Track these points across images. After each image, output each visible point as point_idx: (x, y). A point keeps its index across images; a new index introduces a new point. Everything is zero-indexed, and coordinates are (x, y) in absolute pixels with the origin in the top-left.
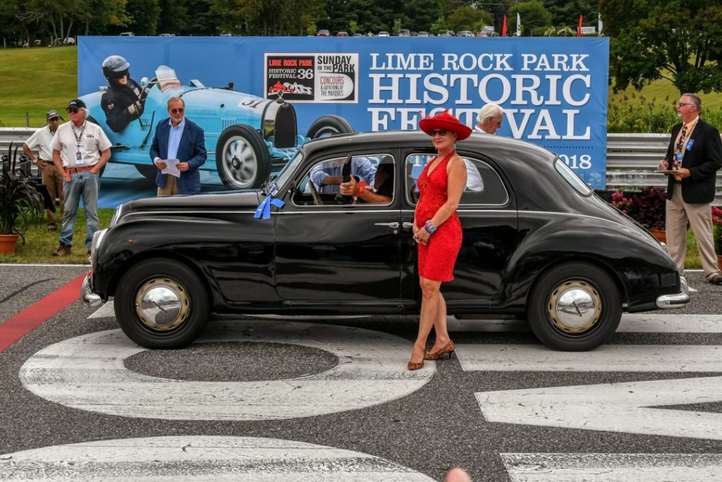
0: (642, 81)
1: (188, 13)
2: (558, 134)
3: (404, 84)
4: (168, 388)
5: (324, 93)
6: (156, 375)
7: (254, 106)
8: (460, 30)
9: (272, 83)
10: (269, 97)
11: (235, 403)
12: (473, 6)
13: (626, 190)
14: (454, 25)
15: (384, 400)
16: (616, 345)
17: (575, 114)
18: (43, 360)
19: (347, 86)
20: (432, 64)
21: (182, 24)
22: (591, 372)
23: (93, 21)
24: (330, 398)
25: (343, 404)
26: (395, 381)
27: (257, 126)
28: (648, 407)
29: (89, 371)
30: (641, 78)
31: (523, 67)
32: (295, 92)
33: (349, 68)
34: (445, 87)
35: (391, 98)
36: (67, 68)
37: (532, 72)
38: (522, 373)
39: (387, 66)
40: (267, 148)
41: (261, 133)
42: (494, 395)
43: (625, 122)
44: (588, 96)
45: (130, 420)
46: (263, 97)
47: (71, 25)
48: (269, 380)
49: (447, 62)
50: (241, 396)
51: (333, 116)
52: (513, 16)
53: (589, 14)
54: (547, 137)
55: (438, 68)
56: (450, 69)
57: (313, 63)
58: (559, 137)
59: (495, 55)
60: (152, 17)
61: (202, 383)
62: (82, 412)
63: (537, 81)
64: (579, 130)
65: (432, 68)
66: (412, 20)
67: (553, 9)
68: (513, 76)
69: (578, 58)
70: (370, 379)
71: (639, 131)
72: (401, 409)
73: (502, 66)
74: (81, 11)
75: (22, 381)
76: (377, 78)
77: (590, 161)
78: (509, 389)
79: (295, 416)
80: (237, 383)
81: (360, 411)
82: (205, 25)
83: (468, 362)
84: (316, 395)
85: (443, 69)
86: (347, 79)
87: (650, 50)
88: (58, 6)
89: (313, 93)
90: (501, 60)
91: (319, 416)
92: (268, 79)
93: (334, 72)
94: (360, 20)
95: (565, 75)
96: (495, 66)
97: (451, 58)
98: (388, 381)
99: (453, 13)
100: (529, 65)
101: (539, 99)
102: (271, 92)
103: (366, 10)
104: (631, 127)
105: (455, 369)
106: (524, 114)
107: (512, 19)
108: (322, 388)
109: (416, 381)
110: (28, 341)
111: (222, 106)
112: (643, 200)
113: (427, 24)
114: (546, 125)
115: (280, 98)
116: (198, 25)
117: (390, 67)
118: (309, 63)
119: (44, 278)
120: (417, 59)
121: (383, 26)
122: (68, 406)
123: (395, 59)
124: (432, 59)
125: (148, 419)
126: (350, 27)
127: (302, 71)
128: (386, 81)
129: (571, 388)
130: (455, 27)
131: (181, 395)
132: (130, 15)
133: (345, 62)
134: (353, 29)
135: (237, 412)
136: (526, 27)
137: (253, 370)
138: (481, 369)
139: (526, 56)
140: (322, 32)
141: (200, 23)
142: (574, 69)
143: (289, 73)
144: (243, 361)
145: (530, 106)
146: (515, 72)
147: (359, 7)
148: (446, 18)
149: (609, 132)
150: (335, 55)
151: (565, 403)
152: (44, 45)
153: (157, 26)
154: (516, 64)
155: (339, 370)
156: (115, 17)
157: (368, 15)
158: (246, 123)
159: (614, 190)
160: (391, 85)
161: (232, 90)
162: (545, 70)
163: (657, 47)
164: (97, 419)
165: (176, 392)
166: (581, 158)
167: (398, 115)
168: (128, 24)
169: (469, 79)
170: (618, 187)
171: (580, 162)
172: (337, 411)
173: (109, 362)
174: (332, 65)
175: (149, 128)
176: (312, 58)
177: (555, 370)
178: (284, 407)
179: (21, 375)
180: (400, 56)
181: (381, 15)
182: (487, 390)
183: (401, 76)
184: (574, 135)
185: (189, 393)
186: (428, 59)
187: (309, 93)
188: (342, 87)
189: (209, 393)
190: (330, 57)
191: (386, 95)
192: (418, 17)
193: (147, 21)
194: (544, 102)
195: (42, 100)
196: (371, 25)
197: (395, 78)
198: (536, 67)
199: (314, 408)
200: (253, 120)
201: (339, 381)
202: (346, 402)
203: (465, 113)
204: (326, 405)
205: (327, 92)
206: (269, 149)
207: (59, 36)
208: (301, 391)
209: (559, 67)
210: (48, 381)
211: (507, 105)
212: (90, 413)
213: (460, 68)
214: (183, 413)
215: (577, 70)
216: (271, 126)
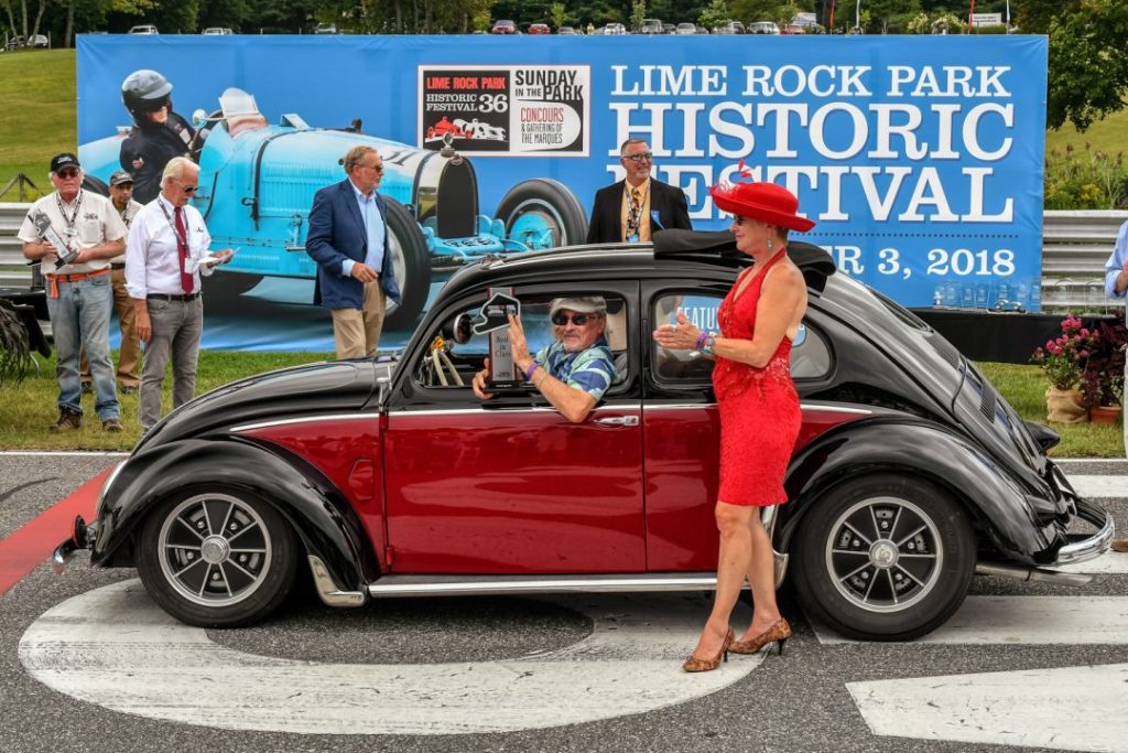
0: (1091, 112)
2: (953, 211)
3: (673, 122)
4: (290, 676)
5: (527, 139)
6: (267, 653)
7: (400, 163)
8: (754, 21)
9: (432, 119)
10: (426, 146)
11: (415, 704)
13: (1087, 315)
14: (742, 11)
15: (685, 697)
16: (1092, 597)
17: (985, 176)
18: (58, 625)
19: (570, 125)
20: (724, 85)
21: (245, 10)
22: (1051, 645)
24: (587, 694)
25: (610, 703)
27: (405, 199)
29: (145, 646)
30: (1087, 108)
31: (890, 90)
32: (474, 137)
33: (573, 92)
34: (748, 126)
37: (907, 99)
38: (928, 648)
39: (642, 88)
40: (424, 238)
41: (412, 212)
42: (882, 688)
44: (1008, 142)
45: (232, 734)
46: (415, 144)
47: (41, 13)
48: (472, 661)
49: (751, 80)
50: (425, 691)
51: (543, 180)
54: (934, 218)
55: (736, 93)
56: (756, 94)
57: (507, 83)
58: (955, 218)
59: (839, 68)
61: (353, 666)
62: (143, 720)
63: (916, 118)
64: (991, 205)
65: (723, 92)
68: (872, 107)
69: (990, 74)
70: (653, 658)
71: (1092, 205)
72: (717, 711)
73: (852, 88)
75: (26, 665)
76: (622, 110)
77: (1012, 261)
78: (908, 676)
79: (529, 726)
80: (417, 667)
81: (643, 716)
82: (285, 11)
84: (560, 688)
85: (744, 93)
86: (569, 111)
87: (1105, 55)
89: (507, 138)
90: (850, 77)
91: (572, 725)
92: (426, 114)
93: (545, 100)
94: (571, 3)
95: (968, 104)
96: (839, 88)
97: (759, 74)
100: (902, 87)
101: (919, 148)
102: (431, 136)
104: (1075, 198)
105: (805, 640)
106: (891, 175)
108: (571, 673)
110: (25, 592)
112: (1120, 333)
113: (694, 10)
114: (931, 195)
115: (448, 146)
116: (277, 12)
117: (648, 91)
118: (499, 83)
119: (39, 477)
120: (697, 76)
122: (114, 709)
123: (656, 75)
124: (725, 75)
125: (263, 733)
126: (552, 14)
127: (487, 99)
128: (642, 117)
129: (1019, 674)
130: (745, 16)
131: (317, 689)
133: (565, 80)
134: (557, 20)
135: (422, 719)
136: (875, 15)
139: (895, 70)
140: (501, 24)
141: (275, 7)
142: (984, 92)
143: (464, 102)
145: (902, 160)
146: (875, 100)
149: (1046, 208)
150: (547, 68)
151: (1011, 701)
153: (199, 14)
154: (878, 84)
159: (1063, 314)
160: (648, 122)
161: (360, 133)
162: (930, 94)
163: (1116, 51)
164: (171, 733)
165: (307, 683)
166: (997, 256)
168: (145, 10)
169: (790, 112)
170: (1072, 307)
171: (995, 263)
172: (602, 717)
174: (541, 86)
175: (208, 202)
176: (506, 75)
177: (986, 642)
178: (506, 710)
179: (22, 653)
180: (666, 70)
182: (867, 677)
183: (668, 106)
184: (984, 213)
185: (330, 685)
186: (716, 75)
187: (500, 137)
188: (559, 128)
189: (367, 686)
190: (539, 73)
193: (181, 4)
194: (928, 153)
196: (588, 13)
197: (658, 110)
198: (914, 90)
199: (560, 712)
200: (399, 188)
201: (599, 663)
202: (616, 700)
203: (784, 174)
204: (580, 707)
205: (533, 136)
206: (428, 241)
207: (20, 32)
208: (533, 681)
209: (956, 91)
210: (73, 665)
211: (861, 158)
212: (157, 723)
213: (776, 91)
214: (325, 722)
215: (990, 95)
216: (431, 199)
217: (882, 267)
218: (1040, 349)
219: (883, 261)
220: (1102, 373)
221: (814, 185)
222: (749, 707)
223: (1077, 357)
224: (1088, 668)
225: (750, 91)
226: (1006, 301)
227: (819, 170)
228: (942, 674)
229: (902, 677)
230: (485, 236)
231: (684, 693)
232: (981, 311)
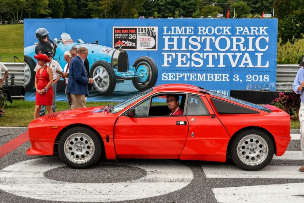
0: (294, 40)
1: (77, 8)
2: (253, 64)
3: (180, 41)
4: (65, 186)
5: (141, 46)
6: (59, 180)
7: (108, 52)
8: (207, 16)
9: (116, 41)
10: (115, 48)
11: (96, 194)
12: (213, 4)
13: (286, 92)
14: (204, 14)
15: (168, 192)
16: (281, 166)
17: (261, 55)
18: (5, 173)
19: (152, 42)
20: (193, 32)
21: (75, 14)
22: (268, 179)
23: (32, 12)
24: (142, 191)
25: (148, 194)
26: (174, 183)
27: (109, 62)
28: (296, 196)
29: (27, 178)
30: (293, 39)
31: (236, 33)
32: (127, 45)
33: (153, 34)
34: (199, 42)
35: (173, 48)
36: (20, 34)
37: (241, 35)
38: (235, 179)
39: (171, 33)
40: (114, 72)
41: (111, 65)
42: (221, 190)
43: (285, 59)
44: (267, 47)
45: (46, 201)
46: (112, 47)
47: (22, 14)
48: (113, 182)
49: (200, 30)
50: (99, 190)
51: (145, 57)
52: (232, 9)
53: (269, 8)
54: (248, 66)
55: (196, 34)
57: (136, 31)
58: (253, 66)
59: (223, 27)
60: (60, 10)
61: (81, 184)
62: (23, 198)
63: (243, 40)
64: (263, 63)
65: (193, 33)
66: (184, 11)
67: (251, 6)
68: (232, 37)
69: (263, 29)
70: (162, 182)
71: (292, 63)
72: (176, 197)
73: (226, 32)
74: (26, 7)
76: (166, 38)
77: (268, 78)
78: (229, 187)
79: (125, 200)
80: (98, 184)
81: (156, 197)
82: (85, 14)
83: (209, 174)
84: (136, 190)
85: (198, 34)
86: (152, 39)
87: (298, 25)
88: (16, 5)
89: (136, 46)
90: (226, 29)
91: (137, 199)
92: (115, 39)
93: (146, 36)
94: (159, 11)
95: (257, 37)
96: (223, 32)
97: (202, 29)
98: (171, 183)
99: (203, 8)
100: (239, 32)
101: (244, 48)
102: (116, 45)
103: (162, 7)
104: (288, 62)
105: (202, 177)
106: (237, 55)
107: (232, 11)
108: (139, 186)
109: (184, 183)
111: (93, 52)
112: (294, 96)
113: (191, 13)
114: (247, 60)
115: (120, 48)
116: (83, 14)
117: (173, 33)
118: (134, 31)
119: (7, 134)
120: (186, 29)
121: (170, 14)
122: (16, 195)
123: (175, 29)
124: (193, 29)
125: (55, 201)
126: (154, 15)
127: (131, 35)
128: (171, 40)
129: (259, 186)
130: (205, 15)
131: (71, 190)
132: (50, 9)
133: (151, 31)
134: (156, 16)
135: (97, 198)
136: (239, 14)
137: (106, 178)
138: (215, 177)
139: (238, 28)
140: (141, 17)
141: (83, 13)
142: (261, 34)
143: (125, 36)
144: (101, 173)
145: (239, 51)
146: (232, 35)
147: (159, 5)
148: (200, 10)
149: (278, 64)
150: (146, 27)
151: (256, 193)
152: (9, 23)
153: (63, 14)
154: (233, 31)
155: (147, 178)
156: (42, 10)
157: (163, 9)
158: (105, 60)
159: (280, 91)
160: (173, 41)
161: (98, 44)
162: (247, 34)
163: (301, 24)
164: (30, 201)
165: (68, 188)
166: (264, 77)
167: (177, 56)
168: (49, 14)
169: (210, 39)
170: (282, 90)
171: (264, 78)
172: (146, 197)
173: (37, 174)
174: (145, 32)
176: (136, 29)
177: (251, 178)
178: (120, 195)
180: (178, 28)
181: (169, 9)
182: (218, 187)
183: (178, 37)
184: (261, 65)
185: (75, 189)
186: (191, 29)
187: (134, 45)
188: (150, 43)
189: (84, 189)
190: (144, 28)
191: (171, 46)
192: (187, 10)
193: (58, 12)
194: (246, 50)
195: (9, 49)
197: (175, 38)
198: (243, 33)
199: (135, 196)
200: (108, 59)
201: (147, 183)
202: (150, 193)
203: (209, 55)
204: (140, 195)
205: (143, 45)
206: (115, 73)
207: (16, 19)
208: (128, 188)
209: (254, 33)
210: (7, 183)
211: (229, 51)
212: (27, 198)
213: (206, 33)
214: (71, 198)
215: (262, 34)
216: (116, 61)
217: (234, 79)
218: (273, 101)
219: (235, 78)
220: (290, 107)
221: (216, 58)
222: (185, 195)
223: (283, 103)
224: (277, 185)
225: (200, 33)
226: (265, 88)
227: (218, 54)
228: (238, 186)
229: (227, 187)
230: (130, 71)
231: (168, 191)
232: (259, 91)
